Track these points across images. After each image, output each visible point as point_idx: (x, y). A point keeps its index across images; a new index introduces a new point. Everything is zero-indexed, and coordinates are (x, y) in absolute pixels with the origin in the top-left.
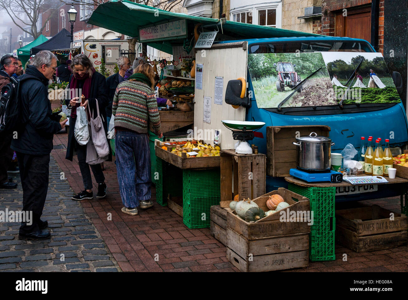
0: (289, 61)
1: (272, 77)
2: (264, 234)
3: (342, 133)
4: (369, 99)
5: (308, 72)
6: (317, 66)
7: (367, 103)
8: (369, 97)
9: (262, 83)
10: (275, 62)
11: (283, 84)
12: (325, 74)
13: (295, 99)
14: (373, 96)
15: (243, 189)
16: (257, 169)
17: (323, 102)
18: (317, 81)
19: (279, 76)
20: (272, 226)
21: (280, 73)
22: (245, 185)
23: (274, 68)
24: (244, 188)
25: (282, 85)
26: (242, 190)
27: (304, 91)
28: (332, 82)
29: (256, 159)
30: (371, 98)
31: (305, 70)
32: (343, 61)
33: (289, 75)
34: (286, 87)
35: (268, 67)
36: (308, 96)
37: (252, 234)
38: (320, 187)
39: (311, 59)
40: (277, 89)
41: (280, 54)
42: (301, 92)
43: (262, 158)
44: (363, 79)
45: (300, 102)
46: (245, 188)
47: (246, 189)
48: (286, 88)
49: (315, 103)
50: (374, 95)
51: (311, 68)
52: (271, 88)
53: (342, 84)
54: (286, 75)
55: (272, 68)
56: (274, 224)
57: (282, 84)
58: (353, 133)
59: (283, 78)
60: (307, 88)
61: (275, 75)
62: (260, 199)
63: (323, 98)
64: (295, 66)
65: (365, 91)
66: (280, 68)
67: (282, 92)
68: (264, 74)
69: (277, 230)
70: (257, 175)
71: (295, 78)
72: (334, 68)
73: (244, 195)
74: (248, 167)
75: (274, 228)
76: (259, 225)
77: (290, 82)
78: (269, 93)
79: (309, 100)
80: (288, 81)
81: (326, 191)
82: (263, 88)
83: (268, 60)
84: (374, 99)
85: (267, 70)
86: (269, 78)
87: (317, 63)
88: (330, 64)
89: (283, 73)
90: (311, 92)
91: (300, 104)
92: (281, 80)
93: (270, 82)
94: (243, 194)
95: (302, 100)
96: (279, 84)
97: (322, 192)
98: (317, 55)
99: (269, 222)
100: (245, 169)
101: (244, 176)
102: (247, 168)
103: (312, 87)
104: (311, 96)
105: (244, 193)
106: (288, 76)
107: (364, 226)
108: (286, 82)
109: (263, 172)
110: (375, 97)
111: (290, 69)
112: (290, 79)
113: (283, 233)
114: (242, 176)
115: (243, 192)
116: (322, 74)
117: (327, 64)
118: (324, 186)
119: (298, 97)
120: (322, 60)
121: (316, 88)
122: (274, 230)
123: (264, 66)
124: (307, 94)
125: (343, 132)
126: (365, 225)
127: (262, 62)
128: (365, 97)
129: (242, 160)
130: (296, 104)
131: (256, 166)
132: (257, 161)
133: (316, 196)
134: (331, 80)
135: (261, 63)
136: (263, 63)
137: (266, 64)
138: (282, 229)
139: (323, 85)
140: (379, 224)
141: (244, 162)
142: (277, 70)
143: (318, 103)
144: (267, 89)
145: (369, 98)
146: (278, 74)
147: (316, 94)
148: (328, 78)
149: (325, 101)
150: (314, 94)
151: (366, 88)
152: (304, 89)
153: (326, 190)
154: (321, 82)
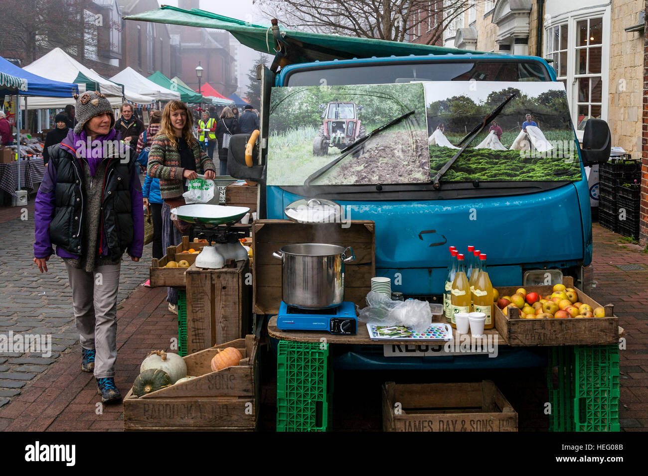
0: (352, 99)
1: (310, 130)
2: (156, 421)
3: (421, 238)
4: (506, 173)
5: (384, 119)
6: (407, 108)
7: (501, 181)
8: (508, 167)
9: (286, 140)
10: (324, 102)
11: (328, 141)
12: (419, 124)
13: (343, 171)
14: (516, 166)
15: (195, 331)
16: (224, 297)
17: (401, 176)
18: (398, 137)
19: (324, 127)
20: (170, 407)
21: (327, 123)
22: (199, 325)
23: (317, 112)
24: (196, 329)
25: (326, 143)
26: (193, 333)
27: (367, 155)
28: (431, 138)
29: (221, 278)
30: (512, 169)
31: (379, 115)
32: (468, 99)
33: (344, 126)
34: (331, 147)
35: (307, 111)
36: (373, 165)
37: (130, 419)
38: (295, 341)
39: (399, 96)
40: (313, 150)
41: (338, 86)
42: (359, 157)
43: (233, 278)
44: (504, 134)
45: (353, 176)
46: (198, 329)
47: (200, 332)
48: (332, 150)
49: (383, 179)
50: (521, 165)
51: (394, 112)
52: (302, 149)
53: (451, 142)
54: (339, 125)
55: (314, 112)
56: (174, 405)
57: (324, 141)
58: (444, 237)
59: (331, 131)
60: (374, 149)
61: (315, 124)
62: (208, 353)
63: (403, 169)
64: (360, 109)
65: (501, 157)
66: (330, 113)
67: (321, 156)
68: (295, 123)
69: (183, 416)
70: (223, 307)
71: (355, 130)
72: (443, 111)
73: (196, 342)
74: (204, 292)
75: (176, 413)
76: (145, 404)
77: (343, 138)
78: (296, 158)
79: (373, 172)
80: (339, 136)
81: (308, 350)
82: (286, 149)
83: (312, 98)
84: (518, 173)
85: (303, 117)
86: (304, 132)
87: (409, 102)
88: (436, 106)
89: (333, 122)
90: (381, 156)
91: (352, 180)
92: (325, 134)
93: (302, 138)
94: (194, 341)
95: (358, 172)
96: (320, 142)
97: (298, 352)
98: (415, 87)
99: (165, 401)
100: (199, 296)
101: (197, 309)
102: (203, 294)
103: (386, 147)
104: (379, 164)
105: (196, 339)
106: (341, 128)
107: (407, 424)
108: (335, 138)
109: (235, 303)
110: (521, 168)
111: (348, 113)
112: (344, 132)
113: (194, 422)
114: (193, 307)
115: (194, 337)
116: (413, 124)
117: (431, 105)
118: (303, 341)
119: (351, 167)
120: (421, 97)
121: (392, 150)
122: (176, 417)
123: (300, 109)
124: (370, 162)
125: (422, 235)
126: (410, 422)
127: (300, 102)
128: (499, 168)
129: (193, 279)
130: (343, 180)
131: (221, 291)
132: (224, 283)
133: (287, 357)
134: (430, 133)
135: (297, 104)
136: (299, 104)
137: (305, 105)
138: (193, 415)
139: (408, 144)
140: (445, 424)
141: (197, 282)
142: (323, 116)
143: (389, 179)
144: (293, 151)
145: (508, 169)
146: (323, 124)
147: (390, 162)
148: (423, 130)
149: (406, 175)
150: (385, 160)
151: (505, 152)
152: (368, 151)
153: (307, 348)
154: (405, 139)
